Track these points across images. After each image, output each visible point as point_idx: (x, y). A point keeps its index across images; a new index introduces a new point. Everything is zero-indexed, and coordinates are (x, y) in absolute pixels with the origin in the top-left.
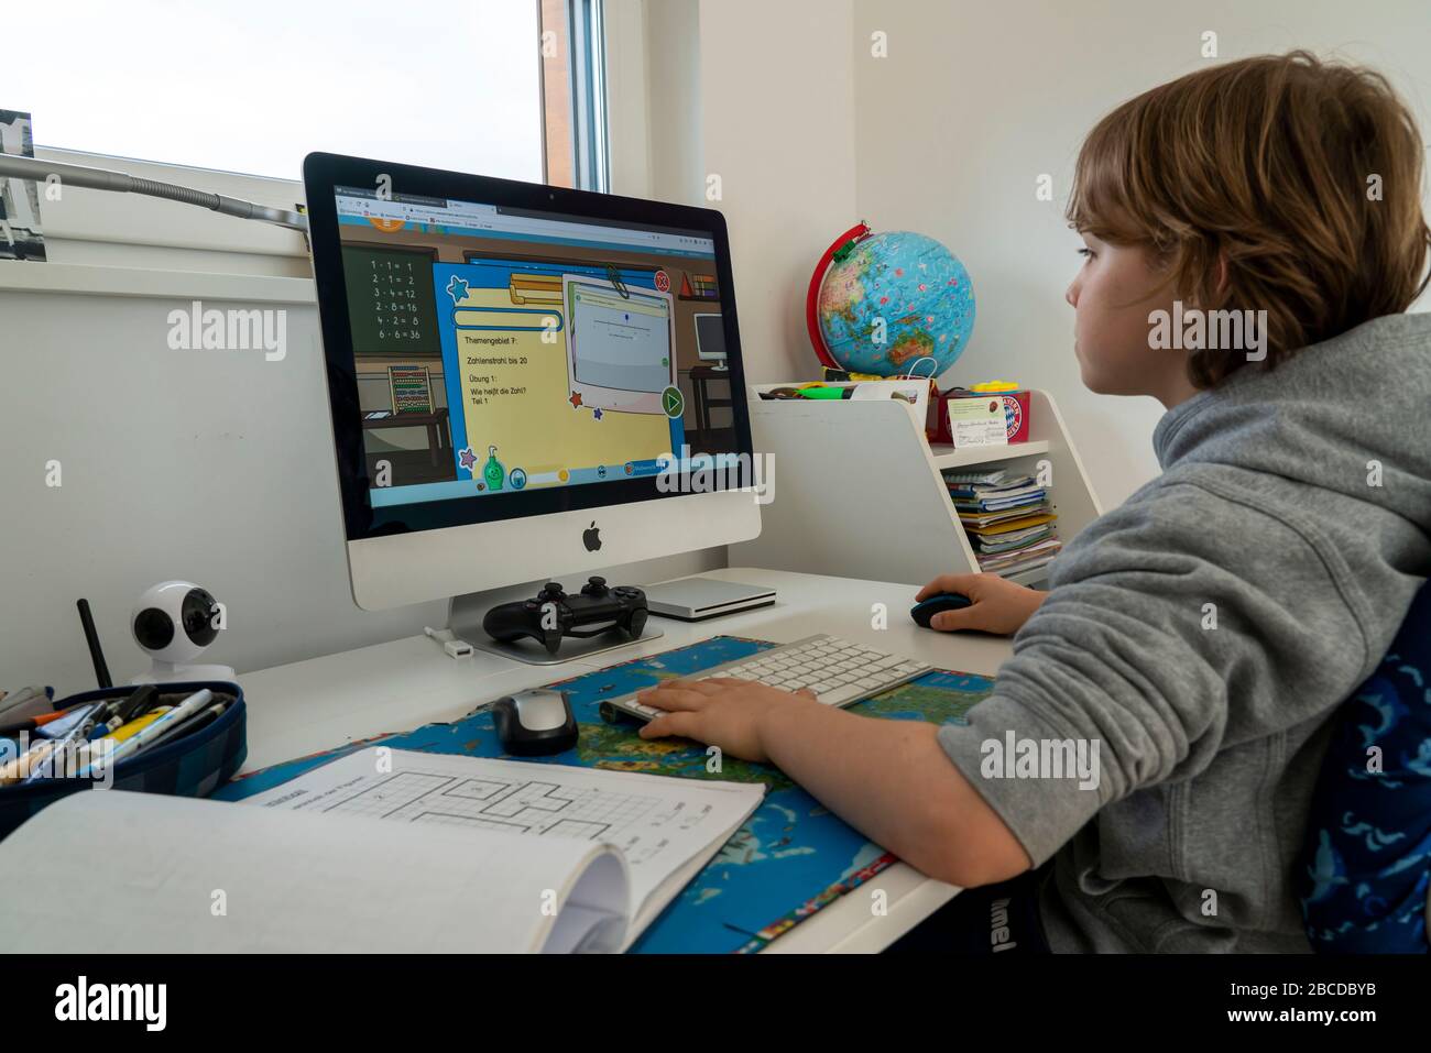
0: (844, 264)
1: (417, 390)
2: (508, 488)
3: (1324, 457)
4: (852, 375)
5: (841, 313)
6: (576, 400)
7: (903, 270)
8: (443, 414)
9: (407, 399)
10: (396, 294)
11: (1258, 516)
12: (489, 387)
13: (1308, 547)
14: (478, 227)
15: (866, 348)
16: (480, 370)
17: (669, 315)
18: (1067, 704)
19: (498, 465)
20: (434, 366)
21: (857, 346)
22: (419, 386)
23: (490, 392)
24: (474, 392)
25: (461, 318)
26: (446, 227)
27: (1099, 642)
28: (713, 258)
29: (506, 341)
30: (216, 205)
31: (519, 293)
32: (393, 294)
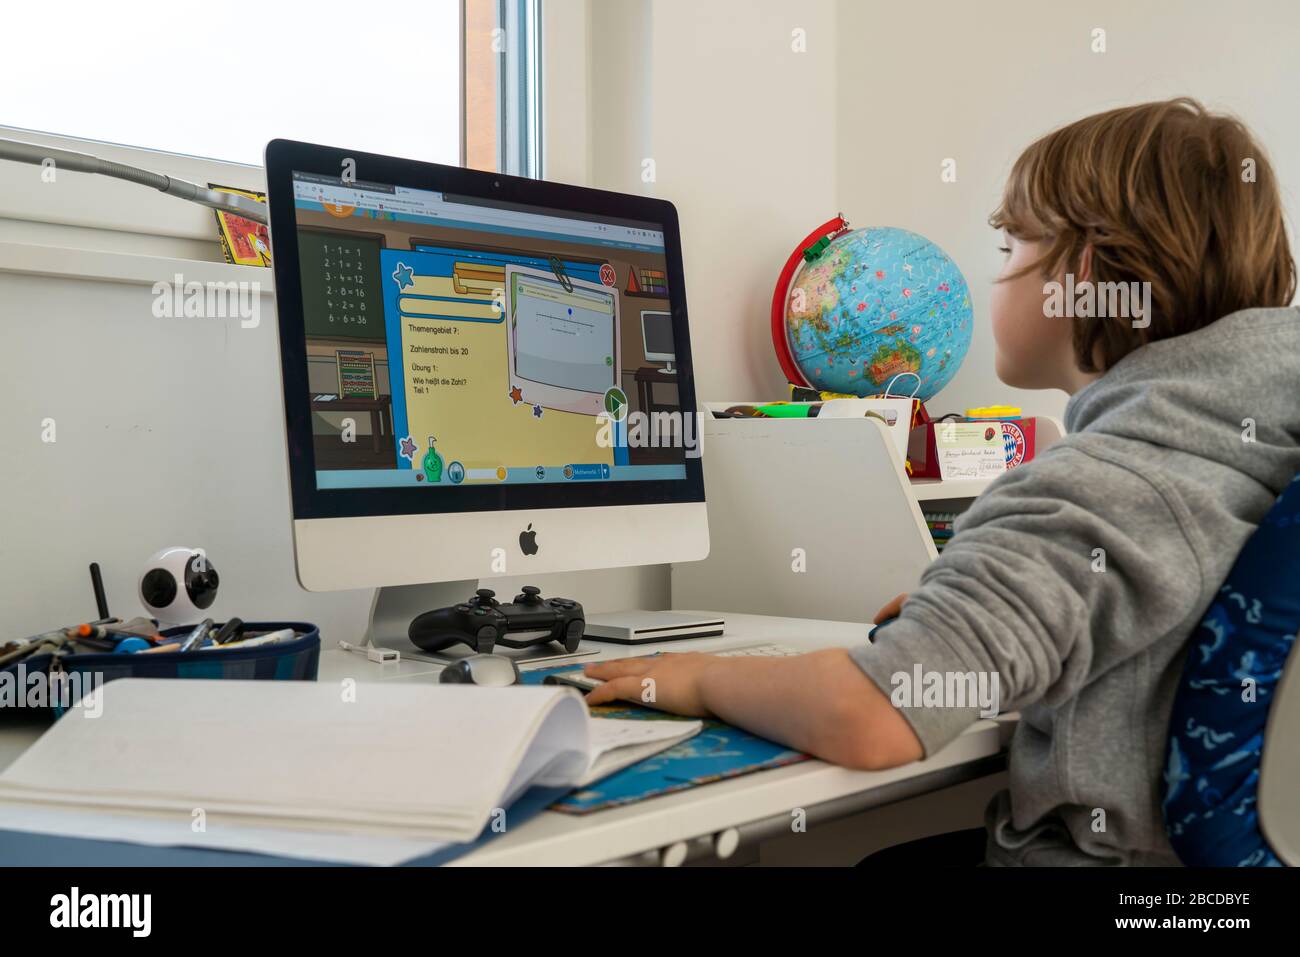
0: (816, 264)
1: (362, 375)
2: (446, 481)
3: (1183, 424)
4: (824, 395)
5: (811, 321)
6: (516, 395)
7: (885, 272)
8: (386, 401)
9: (352, 383)
10: (346, 279)
11: (1120, 470)
12: (430, 376)
13: (1157, 494)
14: (424, 214)
15: (840, 362)
16: (422, 359)
17: (614, 312)
18: (952, 617)
19: (437, 457)
20: (378, 353)
21: (831, 360)
22: (363, 371)
23: (431, 382)
24: (416, 380)
25: (406, 305)
26: (393, 214)
27: (981, 569)
28: (663, 252)
29: (448, 331)
30: (165, 186)
31: (463, 282)
32: (342, 278)
